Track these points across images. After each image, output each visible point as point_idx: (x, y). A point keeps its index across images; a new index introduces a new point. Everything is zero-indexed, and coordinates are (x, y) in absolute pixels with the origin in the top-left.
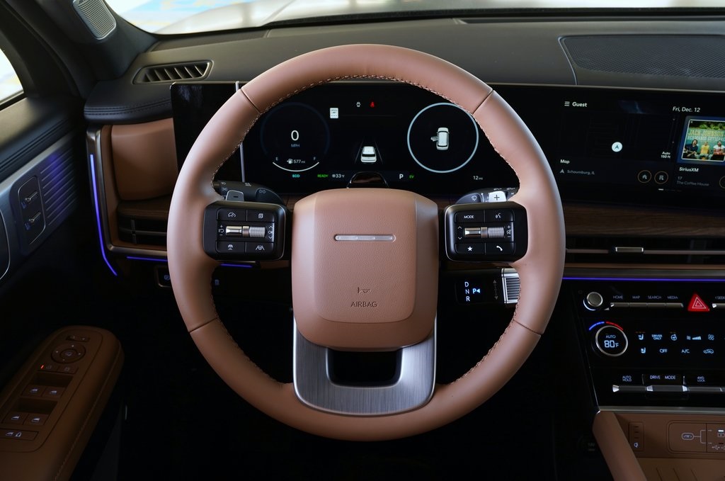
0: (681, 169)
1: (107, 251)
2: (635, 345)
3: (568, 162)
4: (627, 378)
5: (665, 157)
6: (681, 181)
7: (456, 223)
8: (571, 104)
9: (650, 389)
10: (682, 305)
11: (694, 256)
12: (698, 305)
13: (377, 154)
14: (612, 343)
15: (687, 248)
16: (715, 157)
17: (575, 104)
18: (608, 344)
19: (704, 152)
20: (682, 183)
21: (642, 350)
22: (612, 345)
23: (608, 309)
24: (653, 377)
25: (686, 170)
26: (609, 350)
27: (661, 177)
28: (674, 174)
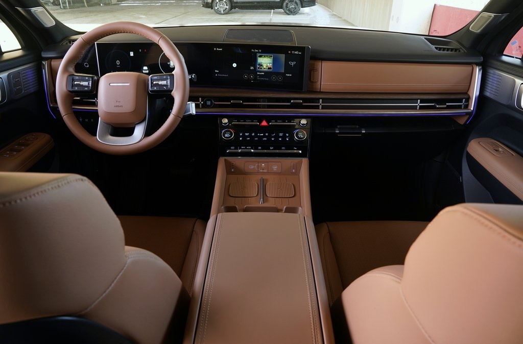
0: (258, 73)
1: (50, 106)
2: (237, 136)
3: (218, 71)
4: (233, 148)
5: (252, 69)
7: (151, 80)
8: (216, 49)
9: (240, 151)
10: (258, 124)
12: (264, 123)
13: (148, 69)
16: (269, 68)
17: (218, 49)
18: (226, 135)
19: (265, 67)
20: (259, 79)
21: (240, 138)
23: (230, 125)
24: (243, 147)
25: (260, 73)
26: (227, 137)
27: (252, 77)
28: (256, 75)
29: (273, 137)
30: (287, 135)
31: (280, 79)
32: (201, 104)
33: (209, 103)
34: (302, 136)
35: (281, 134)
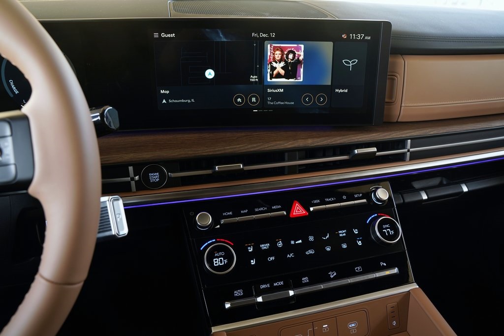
0: (269, 90)
2: (244, 257)
3: (168, 92)
4: (238, 293)
5: (254, 80)
6: (271, 101)
8: (160, 35)
9: (260, 299)
10: (285, 213)
11: (289, 167)
12: (298, 210)
14: (221, 260)
15: (283, 160)
17: (163, 35)
18: (217, 262)
20: (272, 103)
21: (252, 261)
22: (221, 263)
23: (218, 226)
24: (263, 286)
25: (273, 91)
26: (219, 268)
27: (254, 100)
28: (264, 95)
29: (327, 243)
30: (356, 232)
31: (322, 100)
32: (133, 183)
33: (155, 177)
34: (392, 233)
35: (342, 233)
